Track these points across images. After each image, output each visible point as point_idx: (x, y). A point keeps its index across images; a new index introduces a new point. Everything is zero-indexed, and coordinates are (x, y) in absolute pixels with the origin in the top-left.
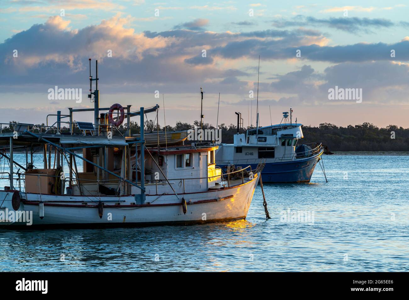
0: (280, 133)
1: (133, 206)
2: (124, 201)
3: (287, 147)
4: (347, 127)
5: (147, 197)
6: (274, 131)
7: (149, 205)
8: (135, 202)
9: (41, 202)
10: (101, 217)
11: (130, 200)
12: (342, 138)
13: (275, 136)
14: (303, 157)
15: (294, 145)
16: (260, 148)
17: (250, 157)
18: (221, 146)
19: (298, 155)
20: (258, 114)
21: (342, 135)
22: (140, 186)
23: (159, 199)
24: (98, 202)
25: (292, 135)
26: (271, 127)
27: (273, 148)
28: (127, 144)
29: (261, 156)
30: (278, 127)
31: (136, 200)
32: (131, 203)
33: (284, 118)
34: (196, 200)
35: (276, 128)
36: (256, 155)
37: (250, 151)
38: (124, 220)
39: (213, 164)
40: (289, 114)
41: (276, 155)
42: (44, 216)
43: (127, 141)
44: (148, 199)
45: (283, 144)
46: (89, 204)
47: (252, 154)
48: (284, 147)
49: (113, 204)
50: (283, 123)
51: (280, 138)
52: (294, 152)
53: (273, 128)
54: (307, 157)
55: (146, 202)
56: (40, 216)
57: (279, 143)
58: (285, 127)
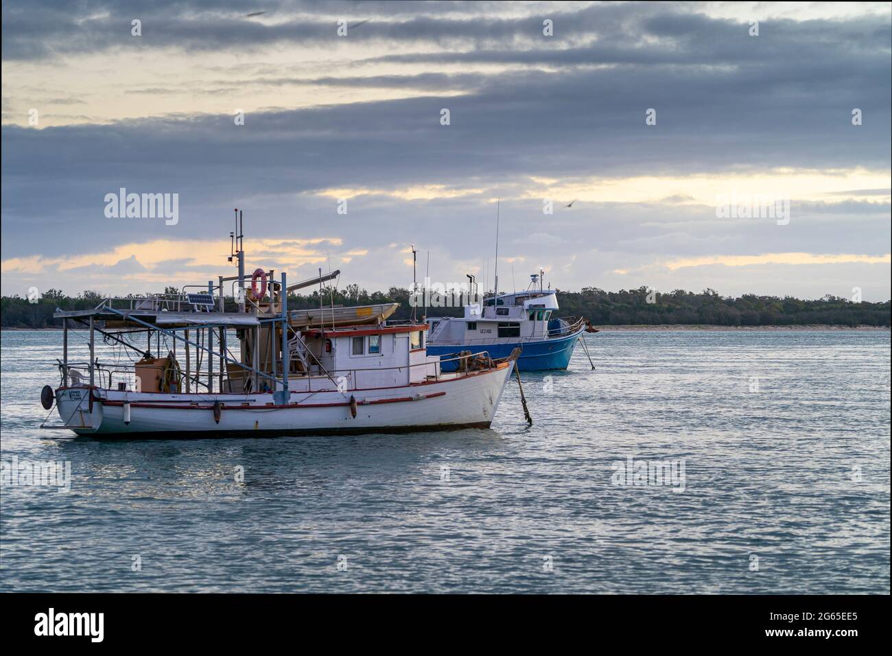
0: (527, 303)
1: (270, 407)
2: (255, 401)
3: (537, 322)
4: (618, 293)
5: (292, 395)
6: (519, 301)
7: (295, 406)
8: (273, 401)
9: (127, 402)
10: (217, 422)
11: (266, 399)
12: (612, 307)
13: (520, 307)
14: (558, 335)
15: (546, 320)
16: (501, 324)
17: (487, 335)
18: (447, 321)
19: (551, 333)
20: (497, 277)
21: (612, 303)
22: (282, 381)
23: (312, 397)
24: (213, 401)
25: (544, 306)
26: (515, 295)
27: (518, 324)
28: (258, 323)
29: (502, 334)
30: (524, 295)
31: (274, 399)
32: (267, 404)
33: (533, 283)
34: (376, 399)
35: (520, 296)
36: (495, 332)
37: (487, 328)
38: (257, 426)
39: (422, 350)
40: (539, 278)
41: (522, 333)
42: (129, 420)
43: (260, 319)
44: (293, 399)
45: (532, 318)
46: (200, 404)
47: (489, 331)
48: (532, 322)
49: (239, 404)
50: (531, 289)
51: (527, 310)
52: (547, 330)
53: (516, 296)
54: (564, 335)
55: (290, 402)
56: (125, 421)
57: (526, 317)
58: (534, 296)
